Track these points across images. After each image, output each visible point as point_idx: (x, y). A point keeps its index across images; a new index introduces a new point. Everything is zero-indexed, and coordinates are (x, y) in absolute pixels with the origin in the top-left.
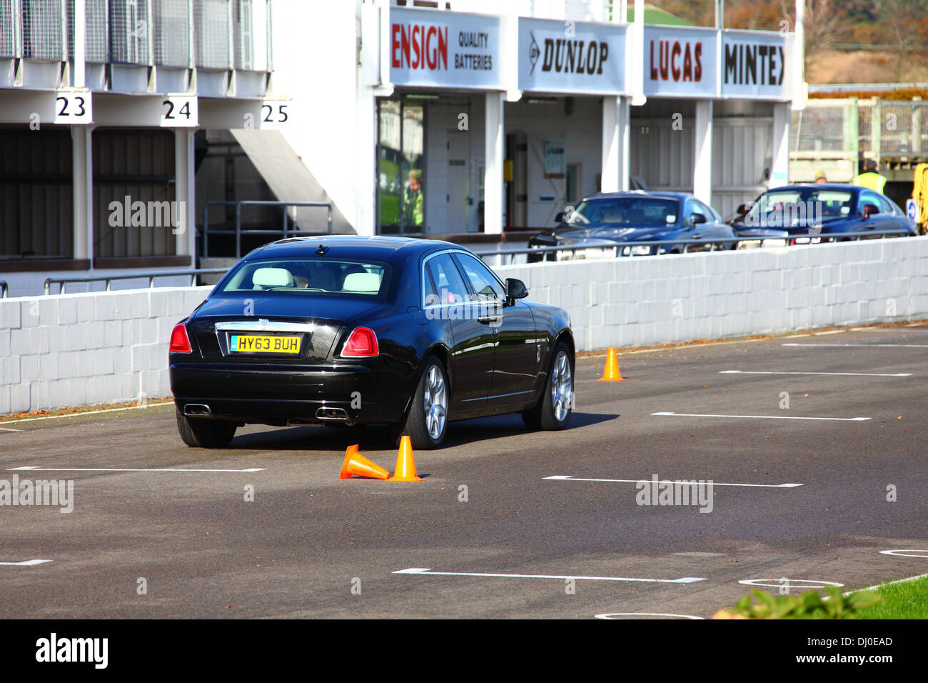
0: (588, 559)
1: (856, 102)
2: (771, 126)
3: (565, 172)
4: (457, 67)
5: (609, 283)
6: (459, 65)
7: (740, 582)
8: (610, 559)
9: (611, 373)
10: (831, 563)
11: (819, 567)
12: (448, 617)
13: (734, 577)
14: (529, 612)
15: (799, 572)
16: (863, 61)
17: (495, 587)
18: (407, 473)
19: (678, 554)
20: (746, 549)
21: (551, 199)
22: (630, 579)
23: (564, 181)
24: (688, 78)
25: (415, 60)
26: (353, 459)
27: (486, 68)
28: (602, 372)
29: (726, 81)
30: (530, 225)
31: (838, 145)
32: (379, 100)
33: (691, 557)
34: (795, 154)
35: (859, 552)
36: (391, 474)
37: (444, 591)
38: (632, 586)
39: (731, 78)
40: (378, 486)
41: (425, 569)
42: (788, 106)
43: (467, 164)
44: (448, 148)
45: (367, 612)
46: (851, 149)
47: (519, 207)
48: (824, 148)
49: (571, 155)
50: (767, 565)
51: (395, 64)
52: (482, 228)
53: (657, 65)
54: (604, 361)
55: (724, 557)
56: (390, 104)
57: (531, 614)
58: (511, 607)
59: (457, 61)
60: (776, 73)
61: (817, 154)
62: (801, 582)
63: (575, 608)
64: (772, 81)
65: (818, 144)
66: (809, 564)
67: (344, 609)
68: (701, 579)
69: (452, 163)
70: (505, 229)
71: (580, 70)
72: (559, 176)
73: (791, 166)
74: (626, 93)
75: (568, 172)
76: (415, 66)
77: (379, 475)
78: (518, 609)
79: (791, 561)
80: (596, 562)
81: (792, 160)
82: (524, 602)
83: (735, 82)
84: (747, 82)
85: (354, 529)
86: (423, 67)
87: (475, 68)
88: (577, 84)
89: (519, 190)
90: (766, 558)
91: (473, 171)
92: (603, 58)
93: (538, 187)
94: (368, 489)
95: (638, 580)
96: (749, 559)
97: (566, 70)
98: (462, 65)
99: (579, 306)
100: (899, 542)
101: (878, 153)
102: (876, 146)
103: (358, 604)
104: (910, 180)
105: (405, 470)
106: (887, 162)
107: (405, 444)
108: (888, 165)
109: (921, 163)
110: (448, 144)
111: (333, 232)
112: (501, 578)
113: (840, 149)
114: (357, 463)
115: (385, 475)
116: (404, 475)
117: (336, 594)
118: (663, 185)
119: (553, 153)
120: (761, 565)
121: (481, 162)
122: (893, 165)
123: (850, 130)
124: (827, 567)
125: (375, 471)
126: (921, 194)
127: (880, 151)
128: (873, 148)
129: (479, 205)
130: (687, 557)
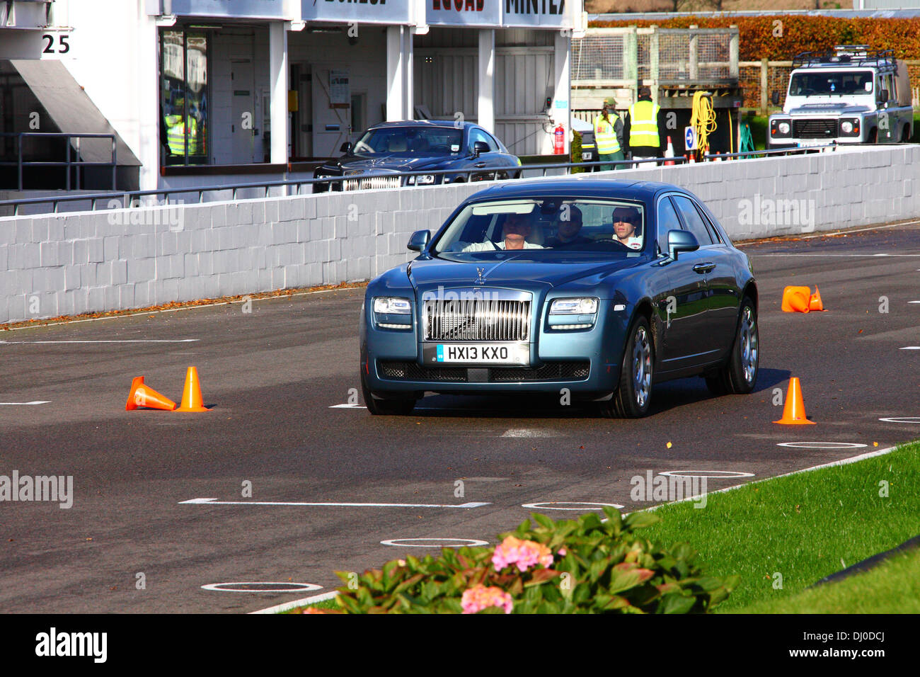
0: (374, 486)
1: (635, 31)
2: (552, 55)
3: (349, 101)
5: (394, 212)
7: (523, 505)
8: (396, 486)
10: (613, 486)
11: (600, 490)
13: (518, 501)
15: (581, 494)
17: (281, 515)
18: (193, 404)
20: (530, 473)
21: (337, 129)
22: (416, 505)
23: (349, 110)
24: (470, 8)
26: (139, 391)
29: (508, 11)
30: (315, 155)
31: (618, 73)
32: (162, 31)
33: (475, 482)
34: (576, 83)
36: (178, 405)
37: (231, 521)
38: (417, 512)
39: (512, 8)
40: (164, 416)
41: (212, 499)
42: (569, 35)
43: (252, 95)
44: (233, 79)
45: (153, 543)
46: (631, 78)
47: (304, 137)
48: (604, 76)
49: (356, 85)
50: (550, 489)
52: (268, 158)
55: (507, 481)
56: (174, 35)
58: (298, 535)
60: (557, 2)
61: (598, 82)
62: (583, 505)
63: (361, 535)
64: (553, 10)
65: (598, 72)
66: (591, 487)
67: (129, 540)
68: (485, 504)
69: (236, 93)
70: (290, 159)
71: (364, 1)
72: (344, 106)
73: (572, 95)
74: (410, 22)
75: (353, 102)
77: (165, 406)
78: (304, 539)
79: (573, 483)
80: (382, 488)
81: (573, 88)
82: (310, 529)
83: (516, 11)
84: (528, 12)
85: (139, 461)
88: (361, 14)
89: (304, 120)
90: (548, 481)
91: (258, 100)
93: (323, 117)
94: (153, 420)
95: (424, 505)
96: (532, 483)
99: (364, 235)
100: (677, 463)
101: (657, 81)
102: (654, 74)
103: (144, 535)
104: (688, 107)
105: (191, 401)
106: (665, 90)
107: (191, 375)
108: (667, 93)
109: (699, 90)
110: (232, 75)
111: (117, 164)
112: (287, 505)
113: (620, 77)
114: (142, 395)
115: (171, 406)
116: (191, 406)
117: (121, 525)
118: (447, 115)
119: (338, 83)
120: (544, 488)
121: (265, 92)
122: (671, 92)
123: (629, 59)
124: (608, 489)
125: (161, 402)
126: (698, 121)
127: (659, 80)
128: (652, 76)
129: (265, 136)
130: (472, 482)
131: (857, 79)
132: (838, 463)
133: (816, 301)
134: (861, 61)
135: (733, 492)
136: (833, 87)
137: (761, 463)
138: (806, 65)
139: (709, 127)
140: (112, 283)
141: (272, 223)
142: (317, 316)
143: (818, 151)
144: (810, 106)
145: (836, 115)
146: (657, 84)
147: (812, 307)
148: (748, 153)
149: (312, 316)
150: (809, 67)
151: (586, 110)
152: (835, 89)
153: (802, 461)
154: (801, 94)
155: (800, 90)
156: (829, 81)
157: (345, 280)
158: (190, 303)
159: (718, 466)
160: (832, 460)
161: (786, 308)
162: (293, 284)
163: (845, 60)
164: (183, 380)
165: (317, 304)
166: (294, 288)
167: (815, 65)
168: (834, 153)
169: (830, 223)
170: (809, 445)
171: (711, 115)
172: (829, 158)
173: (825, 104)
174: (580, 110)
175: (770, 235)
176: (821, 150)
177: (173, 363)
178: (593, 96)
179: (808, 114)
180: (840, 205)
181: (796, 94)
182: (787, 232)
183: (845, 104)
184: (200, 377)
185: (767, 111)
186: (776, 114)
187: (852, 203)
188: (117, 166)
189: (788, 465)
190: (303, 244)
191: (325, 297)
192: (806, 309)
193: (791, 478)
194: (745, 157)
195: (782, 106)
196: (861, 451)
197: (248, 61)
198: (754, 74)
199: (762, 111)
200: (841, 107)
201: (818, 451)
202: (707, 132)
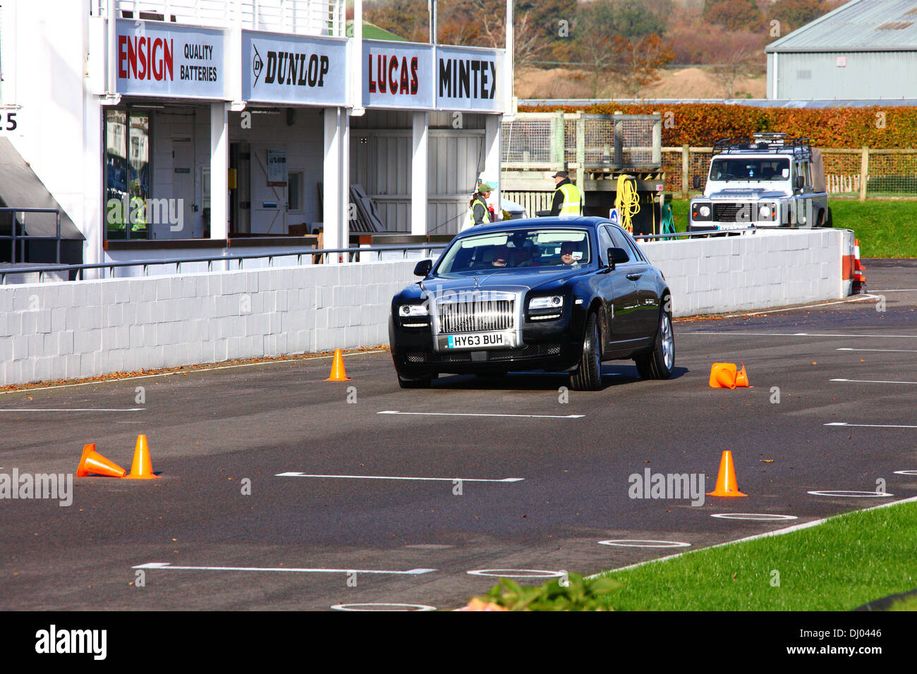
0: (322, 552)
1: (562, 116)
2: (483, 137)
3: (287, 180)
4: (182, 78)
5: (334, 287)
6: (185, 76)
7: (469, 572)
8: (344, 552)
9: (337, 374)
10: (554, 553)
11: (542, 557)
12: (188, 610)
13: (463, 568)
14: (267, 604)
15: (524, 562)
16: (560, 77)
17: (232, 580)
18: (143, 471)
19: (410, 546)
20: (473, 541)
21: (275, 206)
22: (364, 571)
23: (287, 188)
24: (404, 91)
25: (142, 72)
26: (90, 458)
27: (211, 80)
28: (328, 372)
29: (441, 95)
30: (253, 231)
31: (545, 156)
32: (106, 110)
33: (421, 550)
34: (506, 165)
35: (579, 543)
36: (128, 471)
37: (184, 585)
38: (366, 577)
39: (445, 92)
40: (115, 483)
41: (164, 564)
42: (500, 118)
43: (192, 171)
44: (173, 156)
45: (108, 606)
46: (558, 161)
47: (242, 213)
48: (531, 159)
49: (293, 164)
50: (494, 556)
51: (122, 74)
52: (207, 234)
53: (375, 78)
54: (330, 362)
55: (453, 549)
56: (117, 114)
57: (269, 606)
58: (250, 600)
59: (182, 72)
60: (488, 87)
61: (525, 165)
62: (526, 572)
63: (311, 599)
64: (484, 95)
65: (526, 154)
66: (533, 554)
67: (85, 604)
68: (431, 570)
69: (177, 171)
70: (230, 235)
71: (302, 83)
72: (282, 184)
73: (502, 176)
74: (346, 104)
75: (289, 180)
76: (142, 76)
77: (116, 473)
78: (256, 602)
79: (515, 551)
80: (331, 554)
81: (504, 170)
82: (262, 594)
83: (449, 96)
84: (461, 96)
85: (92, 526)
86: (149, 78)
87: (200, 79)
88: (299, 96)
89: (242, 198)
90: (493, 549)
91: (198, 179)
92: (324, 71)
93: (261, 195)
94: (105, 487)
95: (371, 571)
96: (476, 550)
97: (289, 82)
98: (187, 76)
99: (304, 309)
100: (616, 533)
101: (583, 164)
102: (580, 157)
103: (99, 599)
104: (612, 190)
105: (141, 468)
106: (591, 173)
107: (141, 442)
108: (592, 176)
109: (623, 174)
110: (173, 153)
111: (61, 238)
112: (238, 571)
113: (547, 159)
114: (93, 461)
115: (121, 473)
116: (141, 473)
117: (76, 588)
118: (381, 194)
119: (276, 162)
120: (488, 556)
121: (205, 170)
122: (597, 175)
123: (556, 143)
124: (550, 557)
125: (111, 469)
126: (622, 203)
127: (585, 163)
128: (578, 160)
129: (204, 212)
130: (418, 549)
131: (775, 166)
132: (771, 534)
133: (742, 377)
134: (778, 148)
135: (672, 561)
136: (751, 173)
137: (696, 534)
138: (726, 152)
139: (633, 209)
140: (59, 353)
141: (215, 296)
142: (259, 386)
143: (739, 234)
144: (730, 191)
145: (755, 199)
146: (583, 167)
147: (738, 383)
148: (670, 234)
149: (254, 387)
150: (728, 154)
151: (514, 192)
152: (754, 175)
153: (737, 533)
154: (721, 179)
155: (720, 175)
156: (748, 167)
157: (285, 352)
158: (134, 373)
159: (655, 536)
160: (765, 531)
161: (713, 383)
162: (234, 356)
163: (763, 147)
164: (133, 447)
165: (259, 375)
166: (235, 360)
167: (734, 152)
168: (754, 236)
169: (751, 303)
170: (741, 516)
171: (635, 198)
172: (749, 240)
173: (744, 189)
174: (509, 192)
175: (693, 313)
176: (742, 233)
177: (121, 431)
178: (521, 177)
179: (727, 198)
180: (759, 286)
181: (716, 179)
182: (709, 311)
183: (763, 189)
184: (150, 445)
185: (688, 195)
186: (697, 198)
187: (772, 284)
188: (62, 240)
189: (723, 535)
190: (245, 317)
191: (266, 369)
192: (733, 386)
193: (726, 549)
194: (666, 238)
195: (703, 190)
196: (791, 523)
197: (188, 140)
198: (673, 159)
199: (683, 194)
200: (760, 192)
201: (751, 522)
202: (631, 214)
